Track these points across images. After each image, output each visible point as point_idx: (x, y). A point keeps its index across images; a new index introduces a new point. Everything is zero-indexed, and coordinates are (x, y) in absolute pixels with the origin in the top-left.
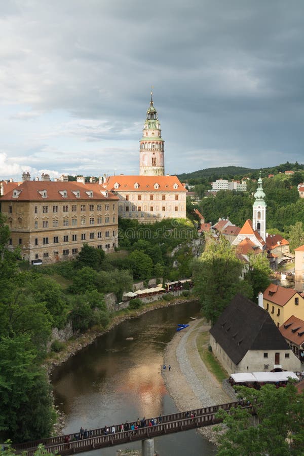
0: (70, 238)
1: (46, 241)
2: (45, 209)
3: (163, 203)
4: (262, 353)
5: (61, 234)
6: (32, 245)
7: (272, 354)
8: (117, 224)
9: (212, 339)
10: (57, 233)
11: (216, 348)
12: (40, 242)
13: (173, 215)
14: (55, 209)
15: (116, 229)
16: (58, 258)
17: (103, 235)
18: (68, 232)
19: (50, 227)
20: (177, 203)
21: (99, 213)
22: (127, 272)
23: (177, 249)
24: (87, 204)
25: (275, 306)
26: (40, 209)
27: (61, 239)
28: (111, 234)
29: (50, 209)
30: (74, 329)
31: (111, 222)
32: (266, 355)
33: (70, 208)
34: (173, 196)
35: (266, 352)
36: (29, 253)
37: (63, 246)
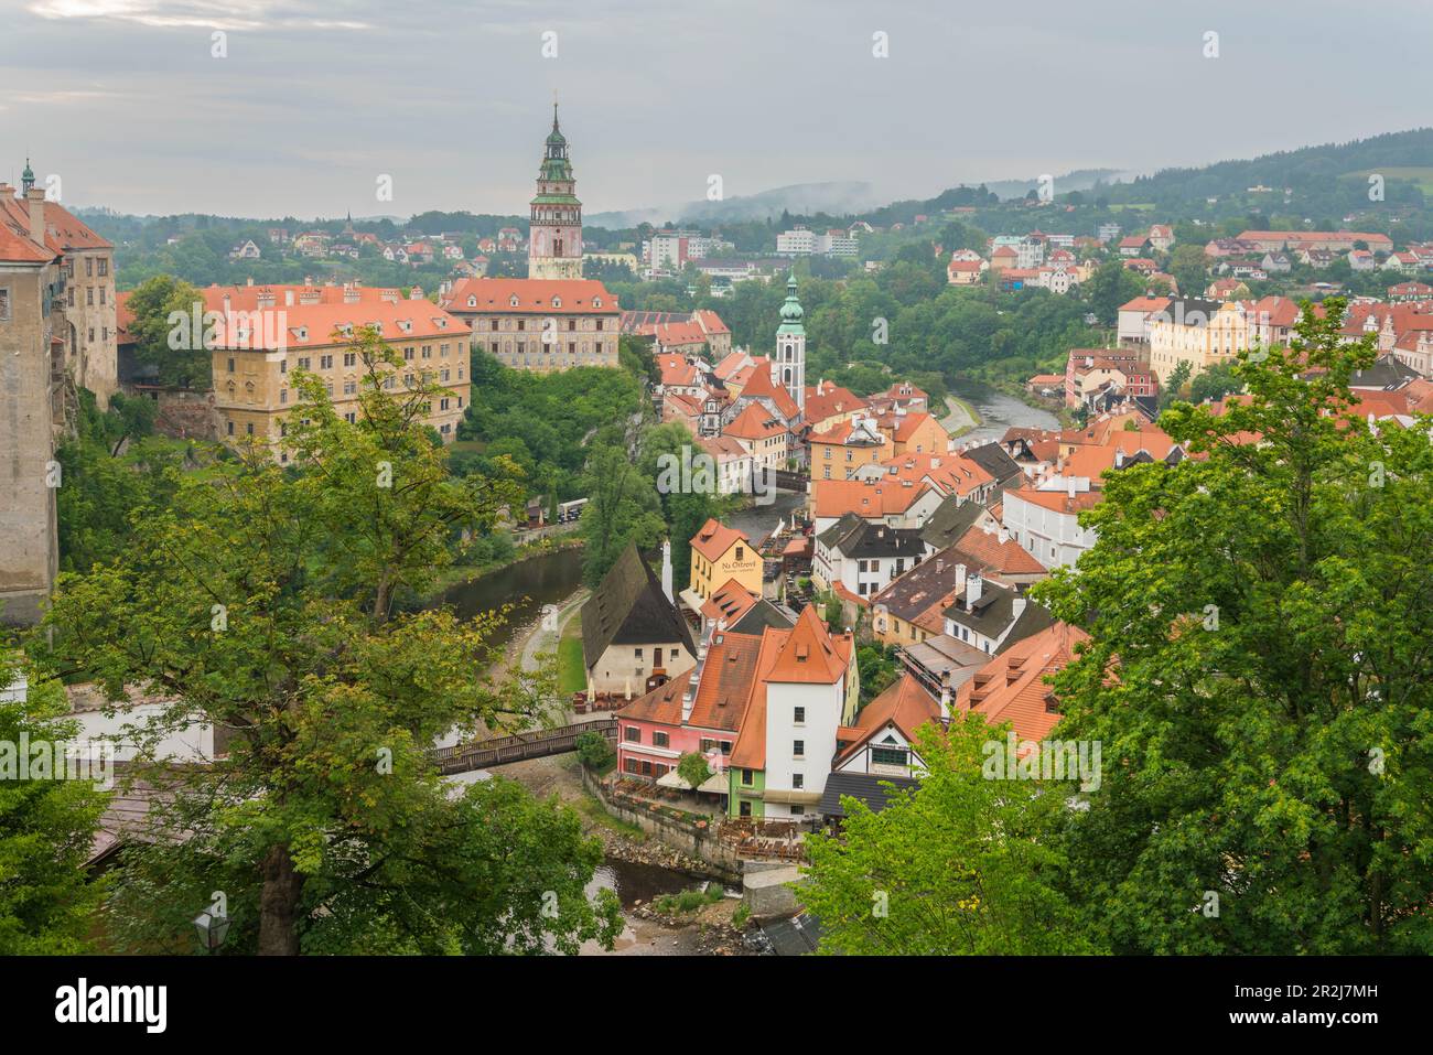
2: (305, 364)
3: (572, 337)
8: (469, 381)
13: (594, 361)
15: (466, 394)
20: (600, 337)
28: (453, 403)
31: (452, 380)
34: (593, 322)
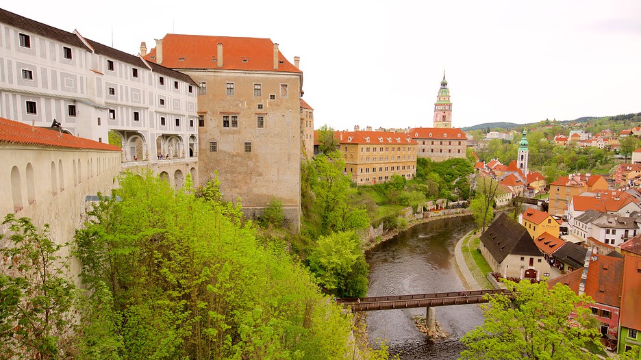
0: (384, 169)
1: (368, 170)
2: (368, 149)
3: (450, 147)
4: (519, 257)
5: (378, 167)
6: (359, 173)
7: (527, 258)
8: (416, 160)
9: (481, 243)
10: (375, 166)
11: (484, 250)
12: (364, 171)
13: (457, 156)
14: (375, 149)
15: (416, 165)
16: (375, 182)
17: (406, 168)
18: (383, 165)
19: (371, 161)
20: (459, 147)
21: (404, 153)
22: (421, 192)
23: (458, 179)
24: (396, 147)
25: (532, 224)
26: (365, 150)
27: (378, 169)
28: (411, 167)
29: (371, 149)
30: (384, 229)
31: (412, 159)
32: (522, 259)
33: (384, 149)
34: (457, 142)
35: (523, 256)
36: (357, 178)
37: (380, 174)
